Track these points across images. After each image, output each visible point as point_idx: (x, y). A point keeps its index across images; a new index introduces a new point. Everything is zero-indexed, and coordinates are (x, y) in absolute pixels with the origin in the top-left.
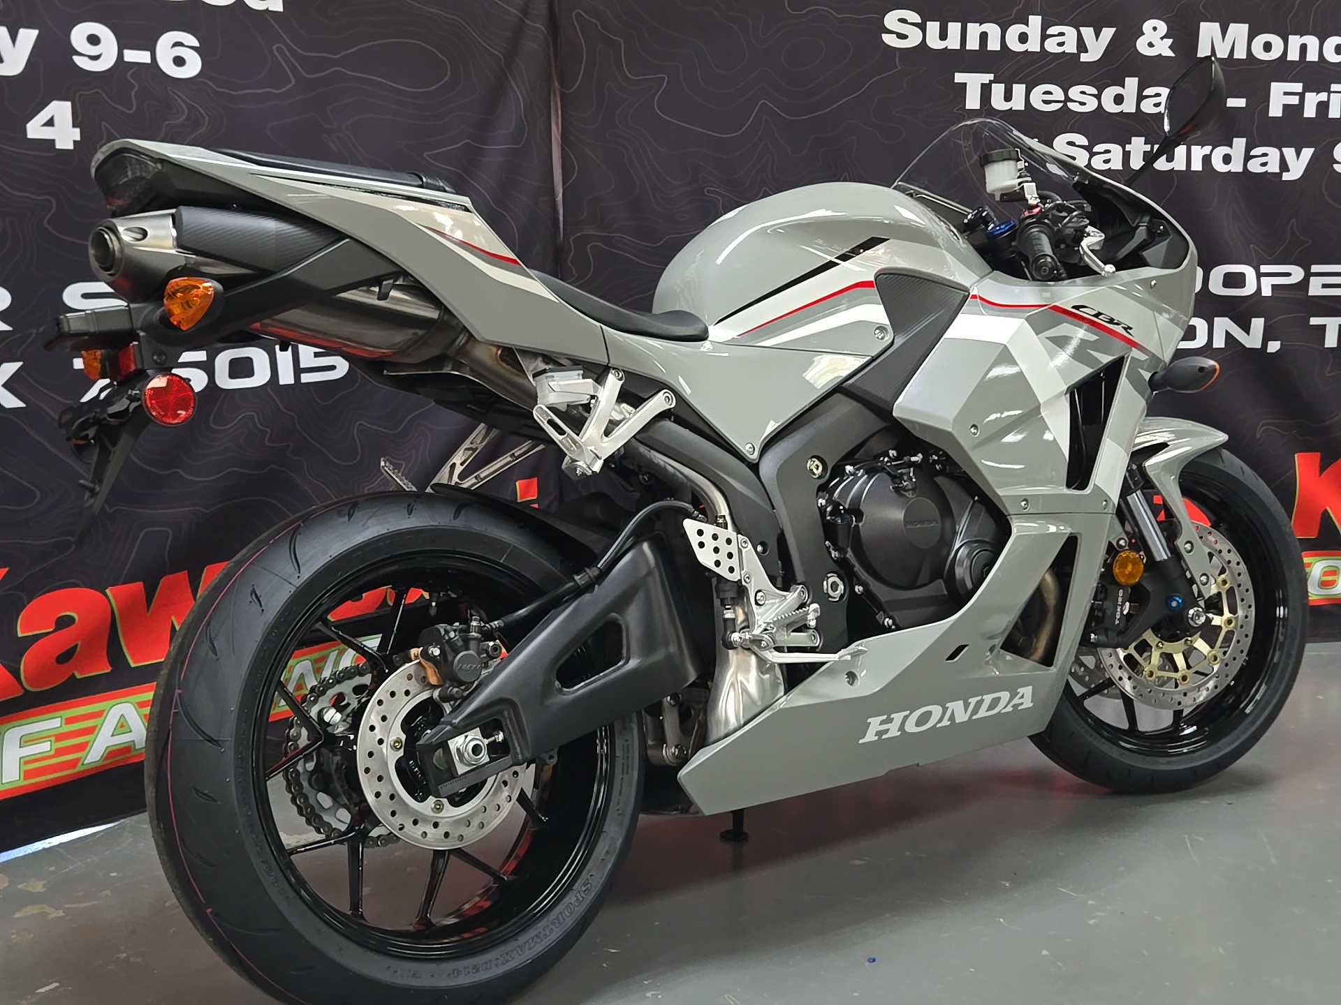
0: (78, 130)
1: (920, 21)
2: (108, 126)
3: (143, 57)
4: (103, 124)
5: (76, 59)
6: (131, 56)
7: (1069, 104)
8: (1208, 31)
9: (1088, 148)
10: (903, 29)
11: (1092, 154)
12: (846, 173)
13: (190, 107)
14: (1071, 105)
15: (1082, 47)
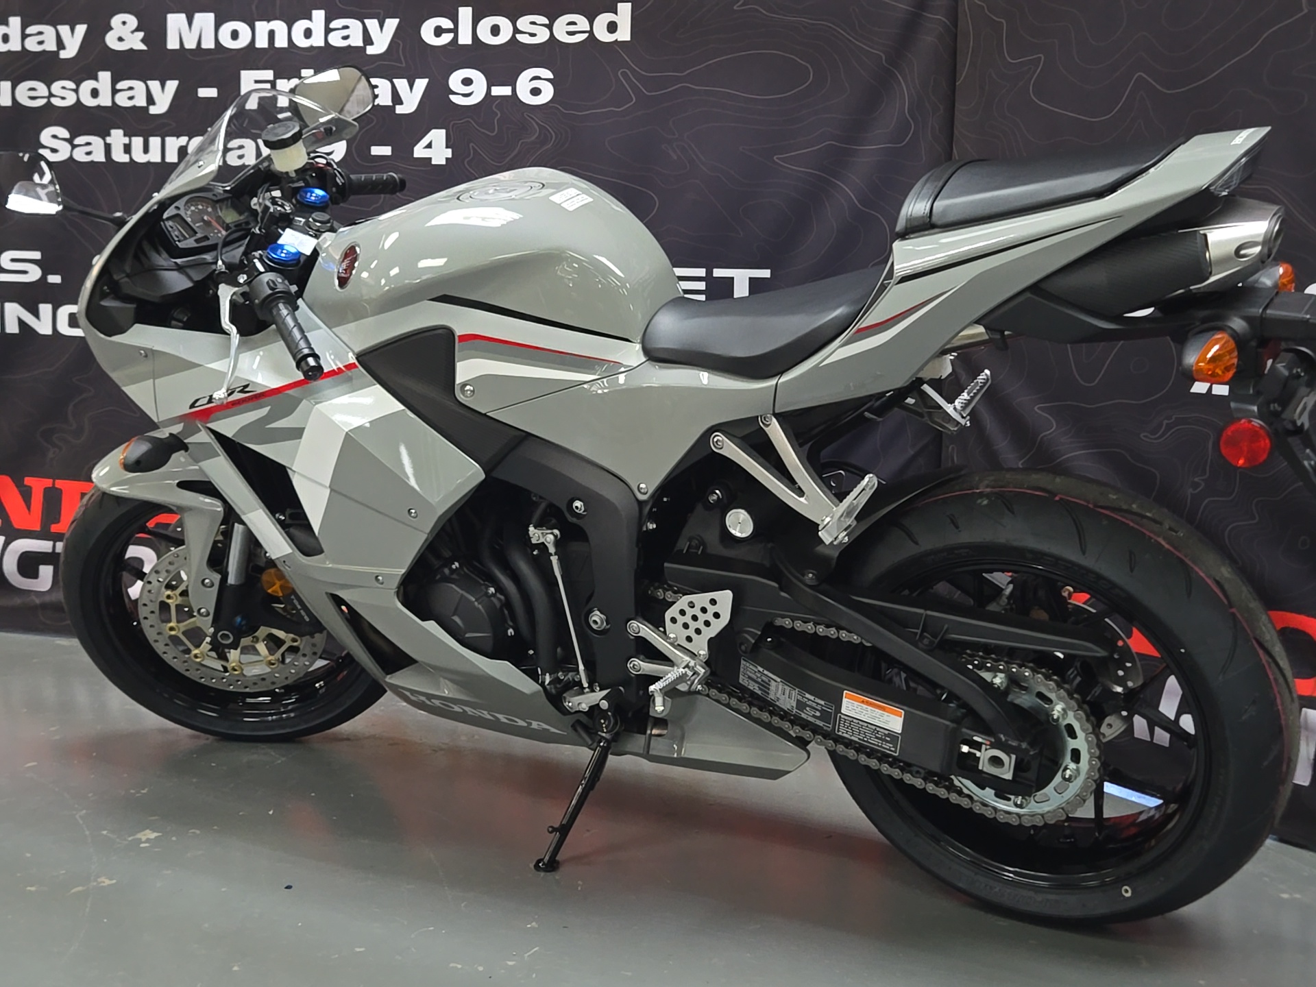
8: (175, 22)
9: (70, 140)
11: (74, 147)
14: (53, 100)
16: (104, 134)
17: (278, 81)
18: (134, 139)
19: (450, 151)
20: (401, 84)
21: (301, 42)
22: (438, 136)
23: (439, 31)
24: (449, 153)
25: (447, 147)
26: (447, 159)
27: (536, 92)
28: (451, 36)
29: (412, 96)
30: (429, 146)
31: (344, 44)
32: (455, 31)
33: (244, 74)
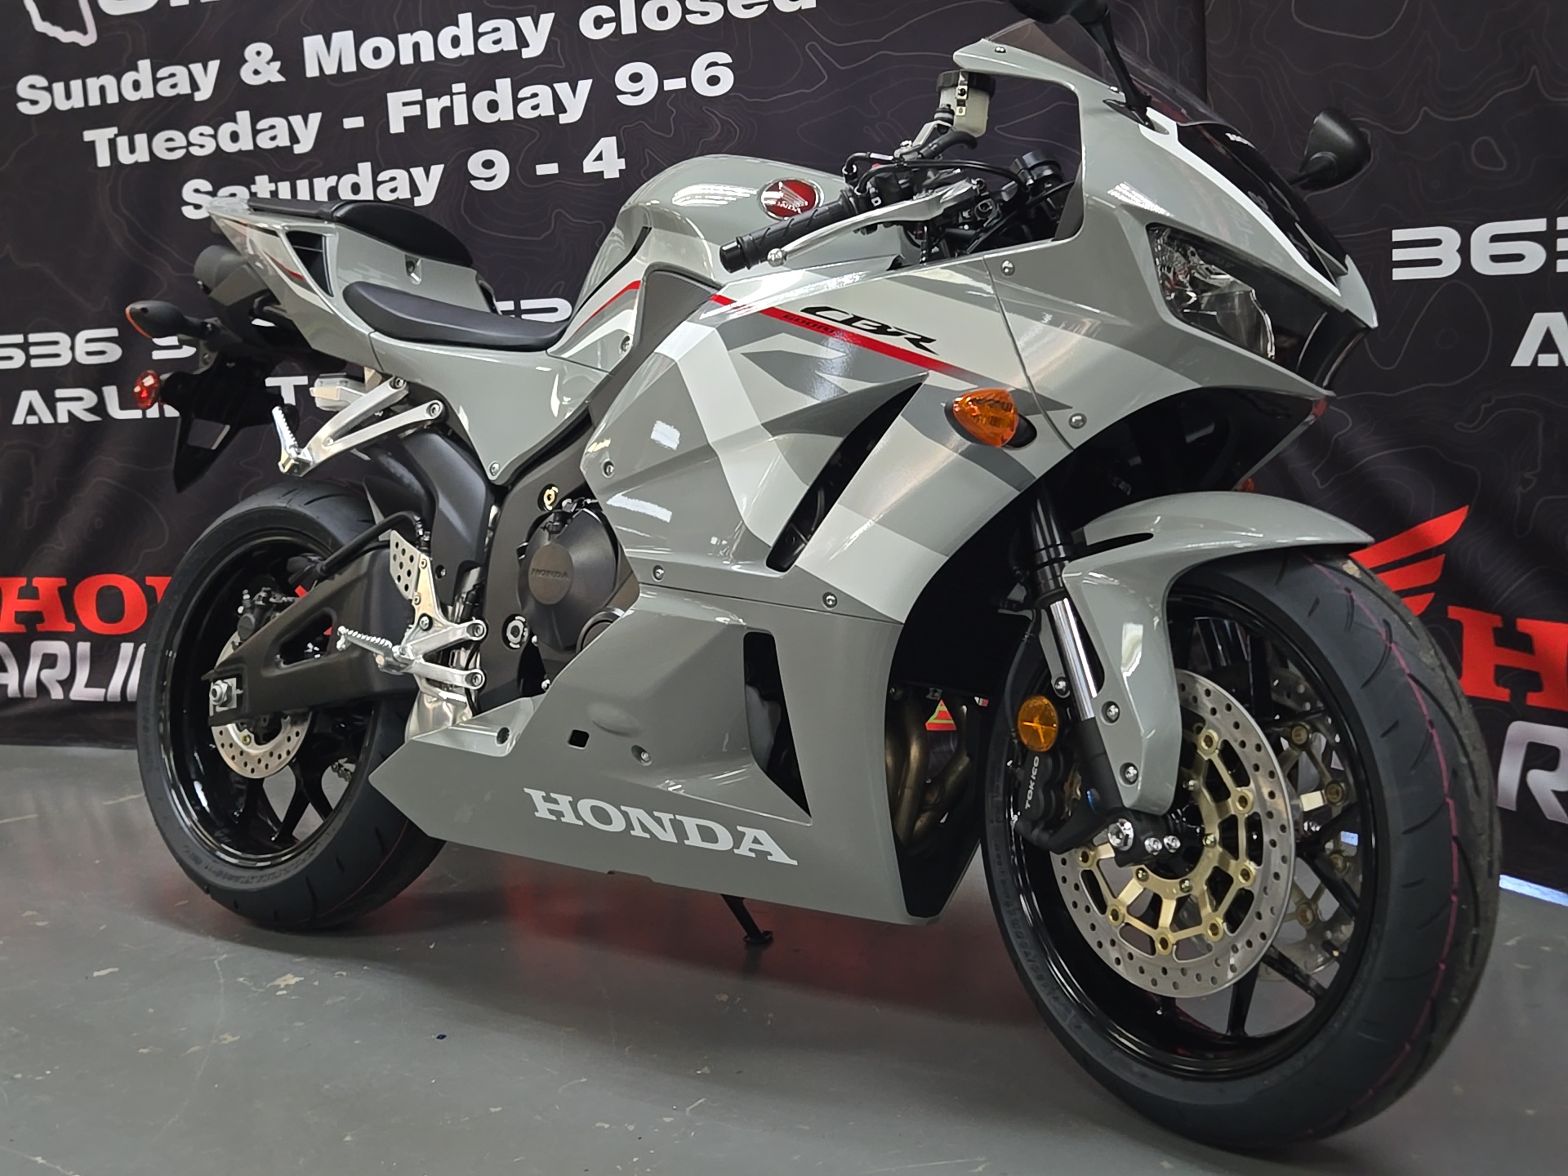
16: (248, 182)
17: (428, 101)
18: (279, 184)
19: (623, 160)
20: (563, 88)
21: (449, 53)
22: (608, 145)
23: (599, 22)
24: (622, 164)
25: (619, 157)
26: (620, 170)
27: (714, 81)
28: (613, 25)
29: (576, 101)
30: (599, 158)
31: (496, 49)
32: (617, 19)
33: (391, 97)
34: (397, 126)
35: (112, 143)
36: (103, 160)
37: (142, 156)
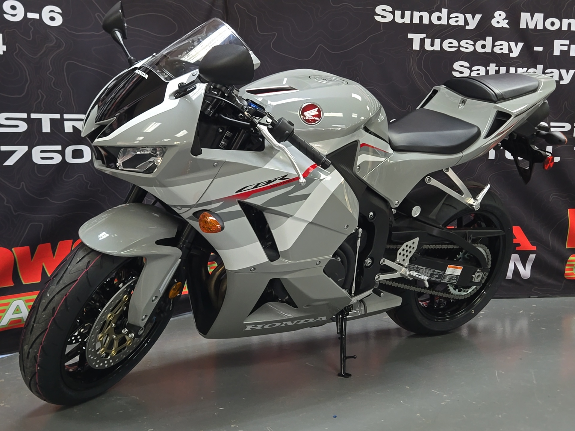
0: (5, 47)
1: (392, 10)
2: (19, 46)
3: (36, 16)
4: (17, 44)
5: (5, 15)
6: (30, 15)
7: (461, 48)
8: (525, 17)
9: (470, 68)
10: (384, 14)
11: (471, 71)
12: (358, 78)
13: (57, 39)
14: (461, 49)
15: (466, 22)
16: (486, 65)
17: (571, 45)
18: (501, 68)
33: (556, 42)
34: (557, 53)
35: (422, 41)
36: (416, 46)
37: (437, 48)
